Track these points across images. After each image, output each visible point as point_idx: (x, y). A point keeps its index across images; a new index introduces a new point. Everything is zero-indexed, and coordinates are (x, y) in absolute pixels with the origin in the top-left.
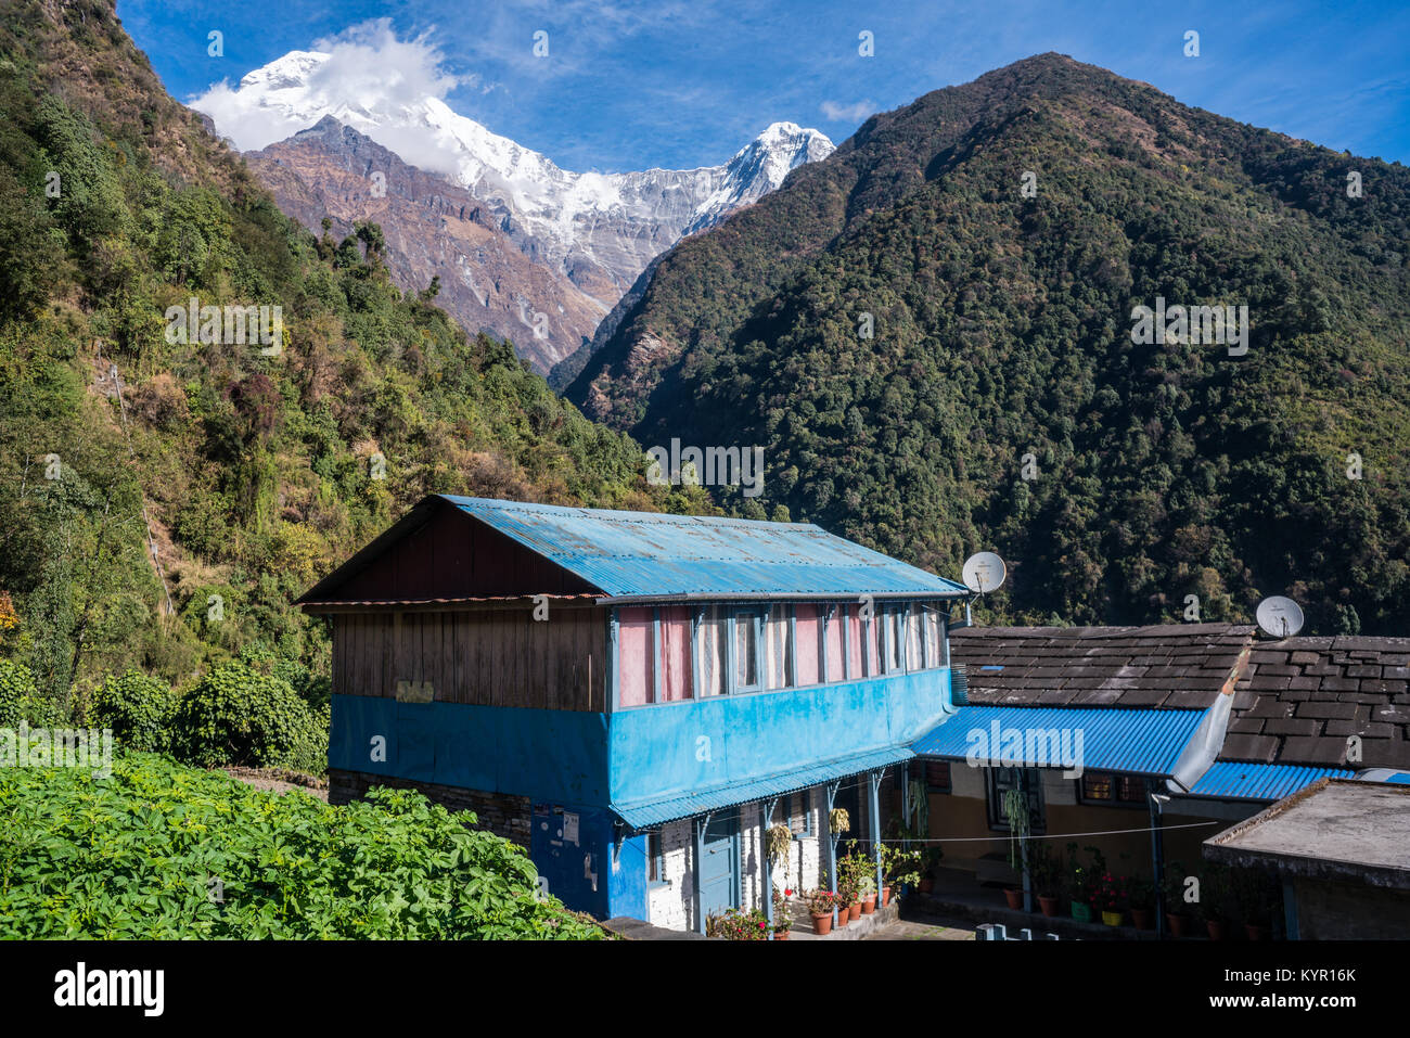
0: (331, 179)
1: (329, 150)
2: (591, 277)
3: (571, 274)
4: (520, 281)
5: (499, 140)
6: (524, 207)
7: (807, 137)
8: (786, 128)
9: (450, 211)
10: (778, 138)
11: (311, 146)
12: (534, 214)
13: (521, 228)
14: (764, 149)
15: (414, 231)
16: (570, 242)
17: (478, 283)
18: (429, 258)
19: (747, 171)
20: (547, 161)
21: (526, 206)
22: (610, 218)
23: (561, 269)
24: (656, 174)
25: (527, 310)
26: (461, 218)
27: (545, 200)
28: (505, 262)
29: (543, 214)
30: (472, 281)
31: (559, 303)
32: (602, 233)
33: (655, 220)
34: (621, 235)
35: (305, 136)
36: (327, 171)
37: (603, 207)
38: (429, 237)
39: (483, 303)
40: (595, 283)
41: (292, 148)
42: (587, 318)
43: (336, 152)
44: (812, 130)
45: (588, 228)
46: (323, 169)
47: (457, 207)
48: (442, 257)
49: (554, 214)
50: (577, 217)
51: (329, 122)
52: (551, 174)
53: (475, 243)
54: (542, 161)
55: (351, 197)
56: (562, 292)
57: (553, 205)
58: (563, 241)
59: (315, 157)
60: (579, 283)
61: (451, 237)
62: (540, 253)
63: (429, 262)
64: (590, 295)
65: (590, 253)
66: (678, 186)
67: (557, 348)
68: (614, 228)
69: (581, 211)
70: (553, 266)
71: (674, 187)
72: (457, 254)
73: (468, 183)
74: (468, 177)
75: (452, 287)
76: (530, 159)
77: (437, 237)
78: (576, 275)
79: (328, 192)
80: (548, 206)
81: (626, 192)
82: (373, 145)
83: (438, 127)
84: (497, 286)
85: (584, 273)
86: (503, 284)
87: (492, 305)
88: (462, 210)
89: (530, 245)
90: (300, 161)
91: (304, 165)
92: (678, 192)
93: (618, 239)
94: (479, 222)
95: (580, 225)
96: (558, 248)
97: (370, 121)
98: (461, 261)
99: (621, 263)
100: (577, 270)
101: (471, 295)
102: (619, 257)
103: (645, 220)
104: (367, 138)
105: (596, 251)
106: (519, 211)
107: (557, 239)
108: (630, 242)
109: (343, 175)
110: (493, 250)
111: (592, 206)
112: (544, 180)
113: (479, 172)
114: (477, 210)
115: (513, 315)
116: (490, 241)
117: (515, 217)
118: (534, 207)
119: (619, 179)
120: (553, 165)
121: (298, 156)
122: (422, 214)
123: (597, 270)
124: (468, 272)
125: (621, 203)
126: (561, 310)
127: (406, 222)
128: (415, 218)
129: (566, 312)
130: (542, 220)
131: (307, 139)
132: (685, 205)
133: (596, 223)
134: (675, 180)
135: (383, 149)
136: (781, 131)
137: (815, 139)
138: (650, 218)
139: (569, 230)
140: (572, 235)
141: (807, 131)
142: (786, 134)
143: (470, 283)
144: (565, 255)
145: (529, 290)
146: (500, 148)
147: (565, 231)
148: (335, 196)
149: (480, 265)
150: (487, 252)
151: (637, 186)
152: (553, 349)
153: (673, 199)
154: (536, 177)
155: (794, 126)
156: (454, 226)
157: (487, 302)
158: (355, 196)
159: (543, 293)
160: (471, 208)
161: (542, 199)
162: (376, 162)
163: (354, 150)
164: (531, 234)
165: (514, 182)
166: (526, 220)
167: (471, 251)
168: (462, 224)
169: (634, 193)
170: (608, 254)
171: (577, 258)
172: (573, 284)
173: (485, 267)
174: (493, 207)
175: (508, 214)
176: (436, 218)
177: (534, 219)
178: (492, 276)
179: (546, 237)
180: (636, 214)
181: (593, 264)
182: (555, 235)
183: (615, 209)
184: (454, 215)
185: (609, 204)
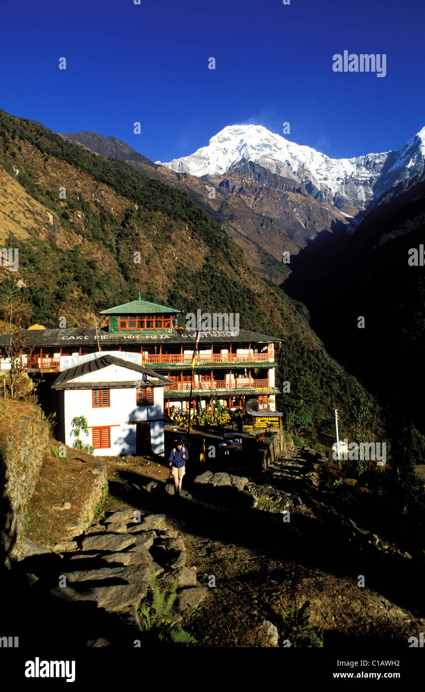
0: (247, 184)
2: (345, 205)
3: (336, 205)
4: (318, 215)
9: (289, 190)
11: (239, 172)
12: (320, 180)
13: (316, 188)
14: (419, 140)
15: (277, 202)
16: (336, 191)
17: (301, 219)
18: (284, 212)
20: (325, 156)
21: (317, 177)
22: (352, 178)
26: (294, 192)
32: (348, 185)
33: (371, 177)
34: (357, 186)
35: (236, 167)
36: (245, 181)
37: (349, 174)
38: (283, 203)
39: (304, 226)
40: (346, 207)
41: (232, 173)
43: (248, 172)
45: (342, 183)
47: (292, 188)
48: (288, 210)
49: (328, 178)
50: (338, 179)
51: (243, 160)
52: (326, 161)
54: (323, 156)
55: (254, 191)
58: (332, 190)
59: (241, 176)
60: (340, 208)
61: (291, 201)
62: (324, 197)
64: (343, 211)
65: (344, 195)
66: (380, 160)
68: (354, 183)
69: (339, 176)
70: (329, 202)
72: (293, 208)
75: (292, 222)
76: (318, 156)
77: (286, 202)
78: (338, 204)
80: (326, 174)
81: (358, 166)
82: (260, 168)
85: (342, 203)
86: (311, 217)
87: (308, 227)
88: (294, 188)
89: (319, 195)
91: (237, 180)
92: (380, 163)
93: (355, 187)
94: (301, 193)
95: (339, 182)
96: (331, 194)
98: (295, 210)
99: (357, 198)
100: (339, 202)
101: (299, 224)
102: (355, 195)
103: (366, 177)
105: (346, 193)
106: (314, 178)
107: (330, 190)
108: (360, 188)
109: (251, 182)
110: (307, 205)
111: (344, 173)
112: (324, 163)
113: (299, 166)
114: (300, 188)
115: (315, 230)
118: (320, 177)
119: (354, 160)
120: (328, 157)
121: (234, 177)
123: (347, 202)
124: (298, 215)
125: (356, 170)
130: (323, 182)
131: (237, 169)
133: (346, 181)
134: (379, 157)
135: (264, 168)
138: (368, 176)
139: (335, 185)
140: (337, 187)
143: (299, 219)
144: (333, 196)
145: (321, 219)
147: (333, 186)
148: (248, 191)
149: (302, 211)
150: (305, 205)
151: (362, 162)
153: (378, 166)
154: (321, 163)
156: (292, 196)
157: (305, 225)
158: (256, 190)
159: (327, 219)
160: (298, 188)
161: (323, 173)
162: (262, 174)
163: (253, 170)
164: (320, 189)
165: (312, 167)
166: (317, 183)
167: (298, 206)
168: (294, 194)
169: (362, 165)
170: (352, 194)
171: (338, 197)
172: (338, 209)
173: (304, 211)
174: (304, 180)
175: (311, 182)
176: (285, 195)
177: (321, 182)
178: (307, 215)
179: (326, 190)
180: (363, 175)
181: (345, 199)
182: (329, 188)
183: (354, 174)
184: (291, 191)
185: (351, 172)
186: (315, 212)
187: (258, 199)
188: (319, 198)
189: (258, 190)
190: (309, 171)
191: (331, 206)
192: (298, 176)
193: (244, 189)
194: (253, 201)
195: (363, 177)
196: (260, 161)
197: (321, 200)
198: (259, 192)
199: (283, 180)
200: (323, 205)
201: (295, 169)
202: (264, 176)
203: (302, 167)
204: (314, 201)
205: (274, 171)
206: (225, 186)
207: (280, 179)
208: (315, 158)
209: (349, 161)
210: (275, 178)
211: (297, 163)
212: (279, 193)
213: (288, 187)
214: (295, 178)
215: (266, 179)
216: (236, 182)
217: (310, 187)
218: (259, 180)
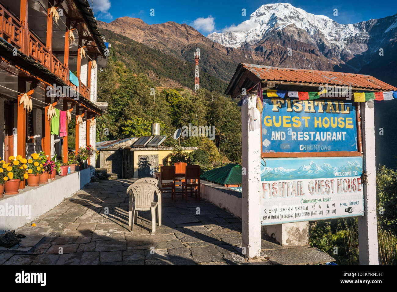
0: (275, 49)
2: (349, 58)
3: (342, 58)
11: (270, 40)
12: (332, 40)
13: (327, 47)
16: (343, 48)
21: (329, 38)
22: (356, 38)
23: (340, 58)
24: (371, 21)
28: (322, 64)
29: (334, 40)
32: (353, 43)
33: (371, 37)
34: (359, 44)
36: (274, 47)
37: (353, 35)
38: (301, 61)
40: (351, 60)
43: (276, 40)
45: (348, 42)
47: (308, 50)
49: (337, 39)
51: (274, 31)
52: (336, 26)
53: (313, 60)
54: (334, 22)
57: (337, 36)
58: (340, 48)
59: (271, 43)
61: (307, 60)
62: (333, 53)
65: (349, 51)
68: (357, 41)
69: (346, 37)
70: (337, 57)
71: (378, 24)
72: (308, 64)
76: (331, 22)
77: (304, 61)
78: (345, 59)
80: (336, 37)
81: (361, 29)
85: (347, 57)
91: (269, 46)
92: (379, 26)
94: (314, 53)
95: (346, 42)
96: (339, 50)
98: (310, 66)
100: (345, 57)
102: (358, 50)
103: (367, 37)
105: (350, 49)
106: (327, 40)
108: (362, 45)
109: (278, 47)
110: (319, 61)
111: (350, 35)
112: (334, 28)
114: (314, 50)
118: (331, 38)
120: (337, 23)
121: (267, 44)
125: (359, 32)
127: (295, 59)
128: (297, 57)
130: (334, 42)
131: (268, 38)
132: (381, 30)
133: (350, 40)
135: (288, 36)
138: (369, 36)
140: (343, 45)
144: (341, 52)
147: (341, 45)
148: (276, 54)
153: (377, 28)
154: (332, 28)
156: (308, 56)
158: (281, 53)
160: (312, 49)
161: (334, 35)
162: (286, 41)
163: (280, 38)
164: (331, 48)
165: (325, 32)
166: (329, 43)
167: (312, 63)
168: (310, 54)
169: (364, 28)
170: (355, 50)
171: (345, 53)
172: (343, 62)
173: (316, 66)
174: (319, 42)
175: (324, 43)
176: (302, 55)
177: (332, 42)
179: (335, 48)
180: (364, 35)
181: (350, 54)
182: (338, 47)
183: (357, 35)
184: (307, 52)
185: (355, 33)
186: (325, 67)
187: (283, 59)
188: (329, 54)
189: (283, 53)
190: (323, 35)
191: (339, 60)
192: (314, 38)
193: (274, 52)
194: (279, 61)
195: (364, 37)
196: (286, 29)
197: (331, 56)
198: (284, 54)
199: (302, 44)
200: (333, 60)
201: (312, 33)
202: (288, 42)
203: (317, 31)
204: (324, 59)
205: (296, 37)
206: (260, 51)
207: (299, 43)
208: (328, 25)
209: (354, 25)
210: (296, 43)
211: (313, 29)
212: (298, 54)
213: (305, 49)
214: (312, 40)
215: (289, 44)
216: (267, 48)
217: (322, 47)
218: (284, 45)
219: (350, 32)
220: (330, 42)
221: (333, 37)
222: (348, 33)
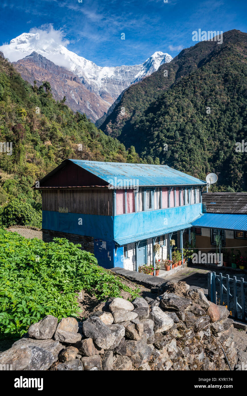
0: (36, 70)
1: (35, 62)
2: (106, 96)
3: (101, 95)
4: (87, 97)
5: (81, 58)
6: (88, 77)
7: (165, 56)
8: (159, 53)
9: (68, 78)
10: (157, 56)
11: (30, 60)
12: (91, 79)
13: (87, 83)
14: (153, 59)
15: (58, 84)
16: (101, 86)
17: (76, 98)
18: (63, 91)
19: (149, 66)
20: (94, 64)
21: (89, 76)
22: (111, 79)
23: (98, 94)
24: (123, 67)
25: (89, 105)
26: (71, 80)
27: (93, 75)
28: (83, 92)
29: (93, 78)
30: (74, 97)
31: (98, 103)
32: (109, 84)
33: (123, 80)
35: (28, 57)
36: (34, 67)
37: (109, 77)
38: (63, 85)
40: (107, 98)
41: (25, 61)
42: (105, 107)
43: (37, 62)
44: (166, 54)
45: (105, 82)
46: (33, 67)
47: (70, 77)
48: (66, 91)
49: (96, 79)
50: (102, 79)
51: (34, 54)
52: (95, 67)
53: (75, 87)
54: (92, 64)
55: (41, 75)
56: (98, 100)
57: (96, 76)
58: (98, 86)
59: (31, 63)
60: (103, 98)
61: (68, 85)
62: (92, 89)
63: (63, 92)
64: (106, 101)
65: (106, 89)
66: (129, 70)
67: (97, 115)
68: (112, 82)
69: (103, 78)
70: (96, 93)
71: (129, 71)
72: (70, 90)
73: (73, 70)
74: (73, 69)
75: (69, 99)
76: (89, 63)
77: (65, 85)
78: (102, 95)
79: (35, 73)
80: (94, 76)
81: (116, 72)
82: (47, 60)
83: (64, 54)
84: (81, 99)
85: (104, 95)
86: (83, 98)
87: (80, 104)
89: (90, 87)
90: (27, 65)
91: (28, 66)
92: (130, 72)
93: (113, 85)
94: (76, 81)
95: (103, 81)
96: (98, 88)
97: (45, 53)
98: (71, 92)
99: (114, 92)
100: (102, 94)
101: (74, 101)
102: (113, 90)
103: (121, 80)
104: (45, 58)
105: (107, 89)
107: (97, 86)
108: (117, 86)
109: (39, 68)
110: (80, 89)
111: (106, 76)
112: (93, 69)
113: (75, 67)
114: (75, 78)
115: (85, 106)
116: (79, 86)
117: (86, 79)
118: (91, 77)
119: (113, 69)
121: (26, 63)
122: (60, 79)
123: (108, 94)
124: (73, 95)
125: (114, 75)
126: (98, 105)
127: (56, 81)
128: (59, 80)
129: (100, 106)
130: (93, 80)
132: (131, 76)
133: (107, 81)
134: (129, 69)
135: (49, 61)
136: (158, 54)
137: (167, 56)
138: (122, 79)
139: (100, 83)
140: (101, 84)
141: (165, 54)
142: (159, 55)
143: (74, 98)
144: (99, 90)
145: (90, 100)
146: (81, 60)
147: (99, 84)
149: (76, 93)
150: (78, 89)
151: (118, 71)
152: (96, 116)
153: (128, 74)
154: (91, 68)
155: (162, 53)
156: (69, 82)
157: (78, 103)
159: (94, 100)
162: (48, 65)
163: (42, 61)
164: (90, 84)
168: (71, 82)
169: (118, 72)
170: (111, 90)
171: (102, 91)
172: (101, 98)
173: (78, 93)
176: (64, 80)
177: (91, 80)
178: (80, 96)
179: (94, 85)
180: (118, 78)
181: (107, 92)
182: (96, 84)
183: (113, 77)
184: (69, 79)
185: (111, 76)
186: (86, 95)
189: (44, 75)
191: (97, 96)
202: (49, 66)
208: (87, 64)
210: (57, 69)
213: (67, 76)
215: (51, 68)
218: (45, 68)
219: (106, 74)
220: (89, 80)
221: (92, 76)
222: (104, 74)
